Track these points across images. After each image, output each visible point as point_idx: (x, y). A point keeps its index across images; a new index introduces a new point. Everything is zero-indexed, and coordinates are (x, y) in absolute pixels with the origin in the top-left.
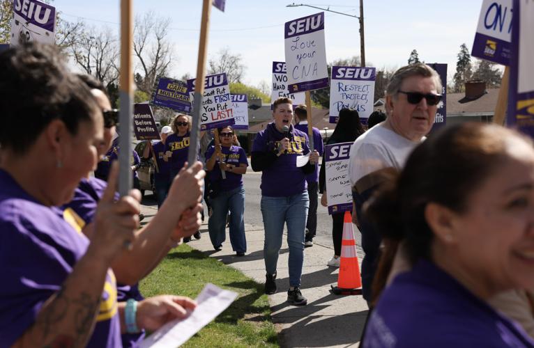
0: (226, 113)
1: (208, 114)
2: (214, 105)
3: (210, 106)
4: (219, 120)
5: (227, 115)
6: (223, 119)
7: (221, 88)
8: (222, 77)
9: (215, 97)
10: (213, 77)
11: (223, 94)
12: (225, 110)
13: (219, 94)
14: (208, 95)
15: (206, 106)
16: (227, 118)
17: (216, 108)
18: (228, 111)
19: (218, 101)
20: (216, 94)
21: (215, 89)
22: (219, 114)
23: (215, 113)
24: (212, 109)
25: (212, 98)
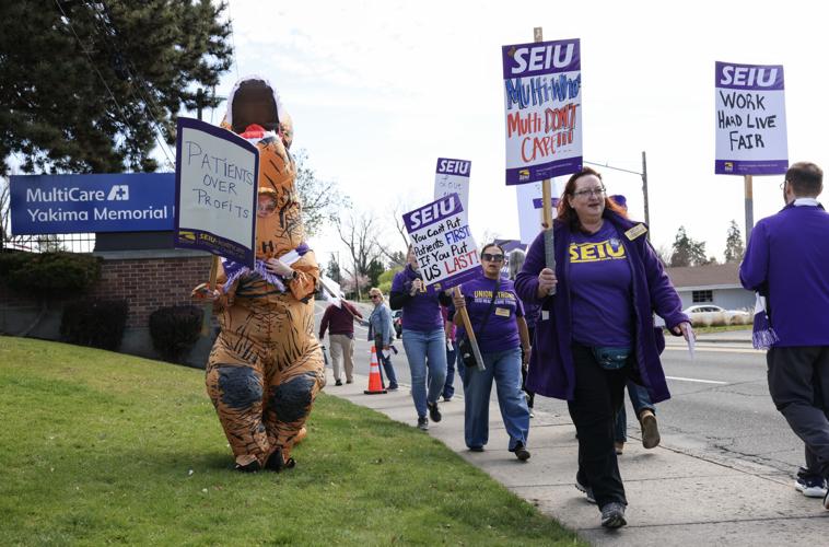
0: (467, 258)
1: (441, 265)
2: (446, 249)
3: (442, 251)
4: (459, 271)
5: (469, 262)
6: (463, 270)
7: (453, 219)
8: (452, 200)
9: (446, 235)
10: (438, 202)
11: (458, 228)
12: (464, 254)
13: (452, 229)
14: (435, 233)
15: (434, 252)
16: (470, 267)
17: (450, 253)
18: (469, 255)
19: (451, 241)
20: (447, 231)
21: (444, 222)
22: (457, 262)
23: (450, 261)
24: (444, 256)
25: (441, 237)
